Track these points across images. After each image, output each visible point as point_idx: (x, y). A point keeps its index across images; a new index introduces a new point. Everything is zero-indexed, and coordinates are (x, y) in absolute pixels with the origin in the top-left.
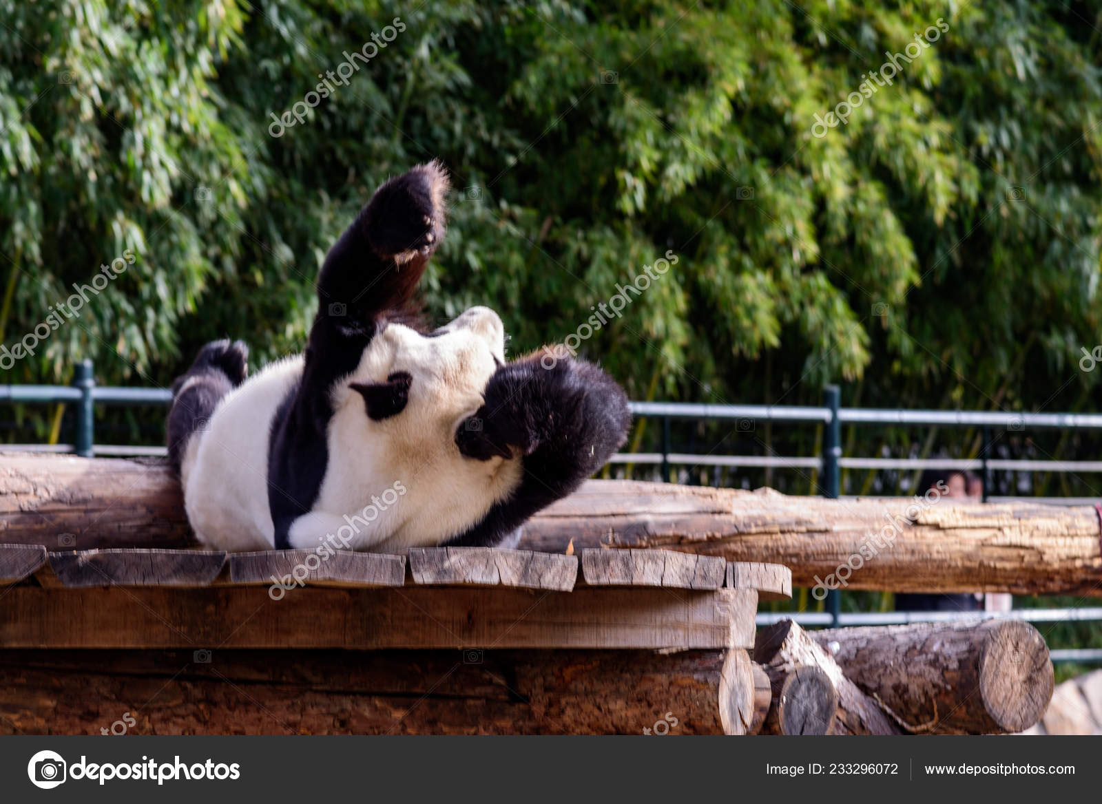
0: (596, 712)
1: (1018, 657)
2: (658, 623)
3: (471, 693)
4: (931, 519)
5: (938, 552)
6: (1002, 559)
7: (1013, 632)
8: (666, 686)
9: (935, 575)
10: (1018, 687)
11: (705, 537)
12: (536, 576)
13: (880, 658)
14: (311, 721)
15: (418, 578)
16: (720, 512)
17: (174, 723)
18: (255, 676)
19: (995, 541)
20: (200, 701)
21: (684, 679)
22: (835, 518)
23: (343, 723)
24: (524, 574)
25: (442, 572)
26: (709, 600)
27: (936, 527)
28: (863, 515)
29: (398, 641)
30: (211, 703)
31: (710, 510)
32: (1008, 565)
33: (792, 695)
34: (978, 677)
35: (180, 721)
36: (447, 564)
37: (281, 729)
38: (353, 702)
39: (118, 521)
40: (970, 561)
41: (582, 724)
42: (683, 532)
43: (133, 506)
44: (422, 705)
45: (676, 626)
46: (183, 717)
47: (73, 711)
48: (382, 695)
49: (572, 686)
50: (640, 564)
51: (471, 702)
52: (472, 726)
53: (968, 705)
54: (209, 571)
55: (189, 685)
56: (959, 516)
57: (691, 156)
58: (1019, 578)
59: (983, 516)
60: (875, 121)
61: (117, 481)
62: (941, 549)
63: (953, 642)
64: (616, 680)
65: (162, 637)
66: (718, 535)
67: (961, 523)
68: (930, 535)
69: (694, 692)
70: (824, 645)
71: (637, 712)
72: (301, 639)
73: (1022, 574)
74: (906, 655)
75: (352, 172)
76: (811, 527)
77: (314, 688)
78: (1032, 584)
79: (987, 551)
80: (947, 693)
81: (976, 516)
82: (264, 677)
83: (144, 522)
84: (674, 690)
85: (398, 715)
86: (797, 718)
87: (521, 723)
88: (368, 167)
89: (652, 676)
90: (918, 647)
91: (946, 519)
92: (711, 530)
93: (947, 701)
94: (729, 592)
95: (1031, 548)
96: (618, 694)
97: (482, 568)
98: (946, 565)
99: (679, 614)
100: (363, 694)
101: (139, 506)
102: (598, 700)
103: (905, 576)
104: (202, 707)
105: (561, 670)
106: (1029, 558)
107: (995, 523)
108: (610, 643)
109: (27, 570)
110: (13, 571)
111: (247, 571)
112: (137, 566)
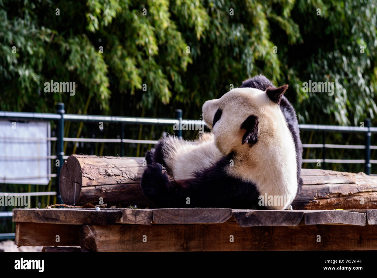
11: (348, 194)
16: (352, 183)
31: (349, 182)
42: (340, 192)
54: (297, 220)
66: (352, 193)
92: (350, 191)
109: (225, 219)
110: (219, 220)
111: (311, 220)
112: (269, 217)
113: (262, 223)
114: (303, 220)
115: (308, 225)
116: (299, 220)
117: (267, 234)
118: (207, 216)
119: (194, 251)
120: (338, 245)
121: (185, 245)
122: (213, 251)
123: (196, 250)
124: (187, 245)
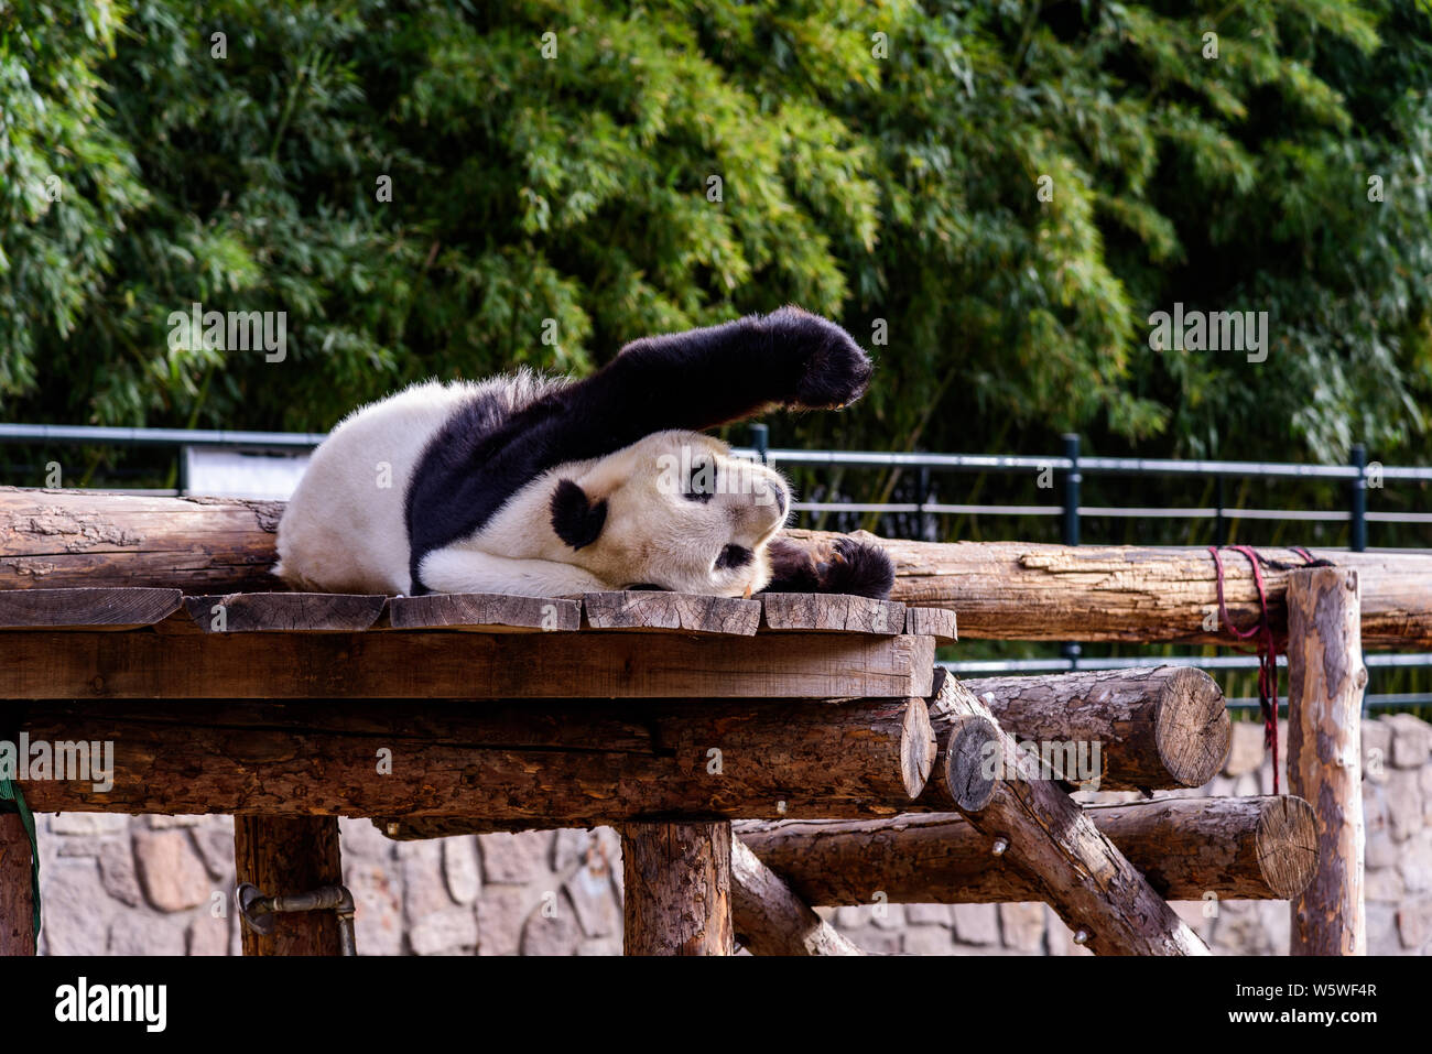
0: (755, 766)
1: (1194, 708)
2: (833, 672)
3: (612, 747)
4: (1039, 562)
5: (1047, 598)
6: (1114, 604)
7: (1189, 681)
8: (838, 738)
9: (1043, 622)
10: (1194, 738)
12: (719, 622)
13: (1037, 709)
14: (436, 777)
15: (594, 623)
17: (285, 779)
18: (373, 729)
19: (1106, 586)
20: (314, 756)
21: (859, 731)
22: (939, 561)
23: (471, 779)
24: (706, 620)
25: (620, 617)
26: (887, 647)
27: (1046, 571)
28: (967, 558)
29: (549, 691)
30: (325, 757)
32: (1120, 612)
33: (959, 748)
34: (1154, 728)
35: (292, 776)
36: (624, 608)
37: (403, 785)
38: (482, 755)
39: (175, 563)
40: (1080, 607)
41: (737, 779)
43: (189, 548)
44: (559, 761)
45: (851, 674)
46: (296, 774)
47: (173, 767)
48: (513, 748)
49: (727, 738)
50: (824, 608)
51: (612, 756)
52: (612, 782)
53: (1141, 759)
54: (367, 615)
55: (301, 738)
56: (1068, 559)
57: (595, 183)
58: (1131, 625)
59: (1093, 559)
60: (794, 149)
61: (170, 520)
62: (1050, 594)
63: (1123, 691)
64: (779, 731)
65: (288, 688)
67: (1071, 568)
68: (1039, 580)
69: (871, 744)
70: (979, 694)
71: (803, 765)
72: (443, 689)
73: (1134, 621)
74: (1067, 705)
75: (226, 195)
76: (914, 571)
77: (439, 741)
78: (1143, 631)
79: (1099, 596)
80: (1117, 744)
81: (1087, 560)
82: (385, 730)
83: (201, 564)
84: (848, 743)
85: (532, 770)
86: (963, 772)
87: (665, 778)
88: (244, 190)
89: (821, 728)
90: (1083, 697)
91: (1055, 562)
93: (1117, 754)
94: (909, 638)
95: (1144, 593)
96: (781, 747)
97: (662, 612)
98: (1055, 610)
99: (855, 661)
100: (493, 748)
101: (195, 548)
102: (757, 753)
103: (1011, 623)
104: (316, 762)
105: (712, 721)
106: (1144, 604)
107: (1107, 567)
108: (781, 693)
109: (161, 614)
110: (144, 615)
111: (410, 617)
112: (286, 610)
113: (264, 623)
114: (384, 616)
115: (400, 628)
116: (374, 616)
117: (343, 655)
118: (113, 608)
119: (125, 696)
120: (559, 684)
121: (99, 683)
122: (182, 697)
123: (134, 696)
124: (105, 681)
